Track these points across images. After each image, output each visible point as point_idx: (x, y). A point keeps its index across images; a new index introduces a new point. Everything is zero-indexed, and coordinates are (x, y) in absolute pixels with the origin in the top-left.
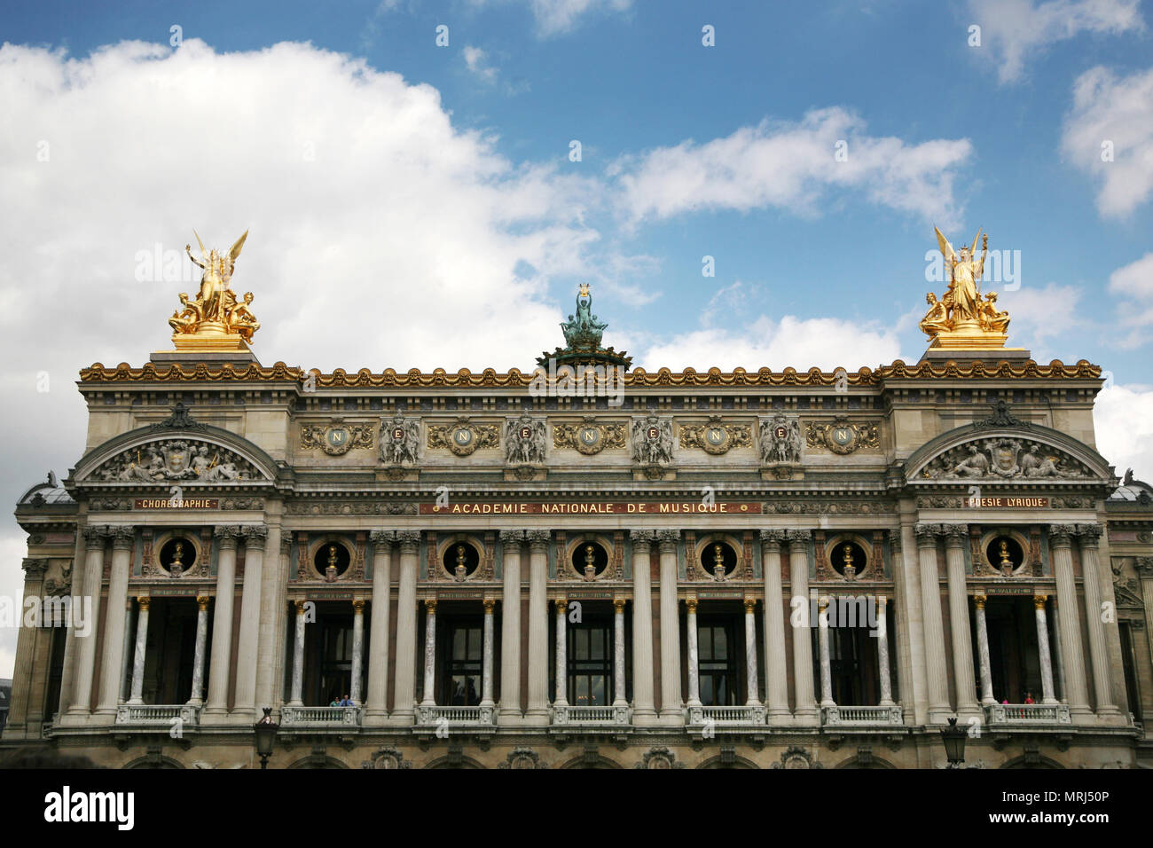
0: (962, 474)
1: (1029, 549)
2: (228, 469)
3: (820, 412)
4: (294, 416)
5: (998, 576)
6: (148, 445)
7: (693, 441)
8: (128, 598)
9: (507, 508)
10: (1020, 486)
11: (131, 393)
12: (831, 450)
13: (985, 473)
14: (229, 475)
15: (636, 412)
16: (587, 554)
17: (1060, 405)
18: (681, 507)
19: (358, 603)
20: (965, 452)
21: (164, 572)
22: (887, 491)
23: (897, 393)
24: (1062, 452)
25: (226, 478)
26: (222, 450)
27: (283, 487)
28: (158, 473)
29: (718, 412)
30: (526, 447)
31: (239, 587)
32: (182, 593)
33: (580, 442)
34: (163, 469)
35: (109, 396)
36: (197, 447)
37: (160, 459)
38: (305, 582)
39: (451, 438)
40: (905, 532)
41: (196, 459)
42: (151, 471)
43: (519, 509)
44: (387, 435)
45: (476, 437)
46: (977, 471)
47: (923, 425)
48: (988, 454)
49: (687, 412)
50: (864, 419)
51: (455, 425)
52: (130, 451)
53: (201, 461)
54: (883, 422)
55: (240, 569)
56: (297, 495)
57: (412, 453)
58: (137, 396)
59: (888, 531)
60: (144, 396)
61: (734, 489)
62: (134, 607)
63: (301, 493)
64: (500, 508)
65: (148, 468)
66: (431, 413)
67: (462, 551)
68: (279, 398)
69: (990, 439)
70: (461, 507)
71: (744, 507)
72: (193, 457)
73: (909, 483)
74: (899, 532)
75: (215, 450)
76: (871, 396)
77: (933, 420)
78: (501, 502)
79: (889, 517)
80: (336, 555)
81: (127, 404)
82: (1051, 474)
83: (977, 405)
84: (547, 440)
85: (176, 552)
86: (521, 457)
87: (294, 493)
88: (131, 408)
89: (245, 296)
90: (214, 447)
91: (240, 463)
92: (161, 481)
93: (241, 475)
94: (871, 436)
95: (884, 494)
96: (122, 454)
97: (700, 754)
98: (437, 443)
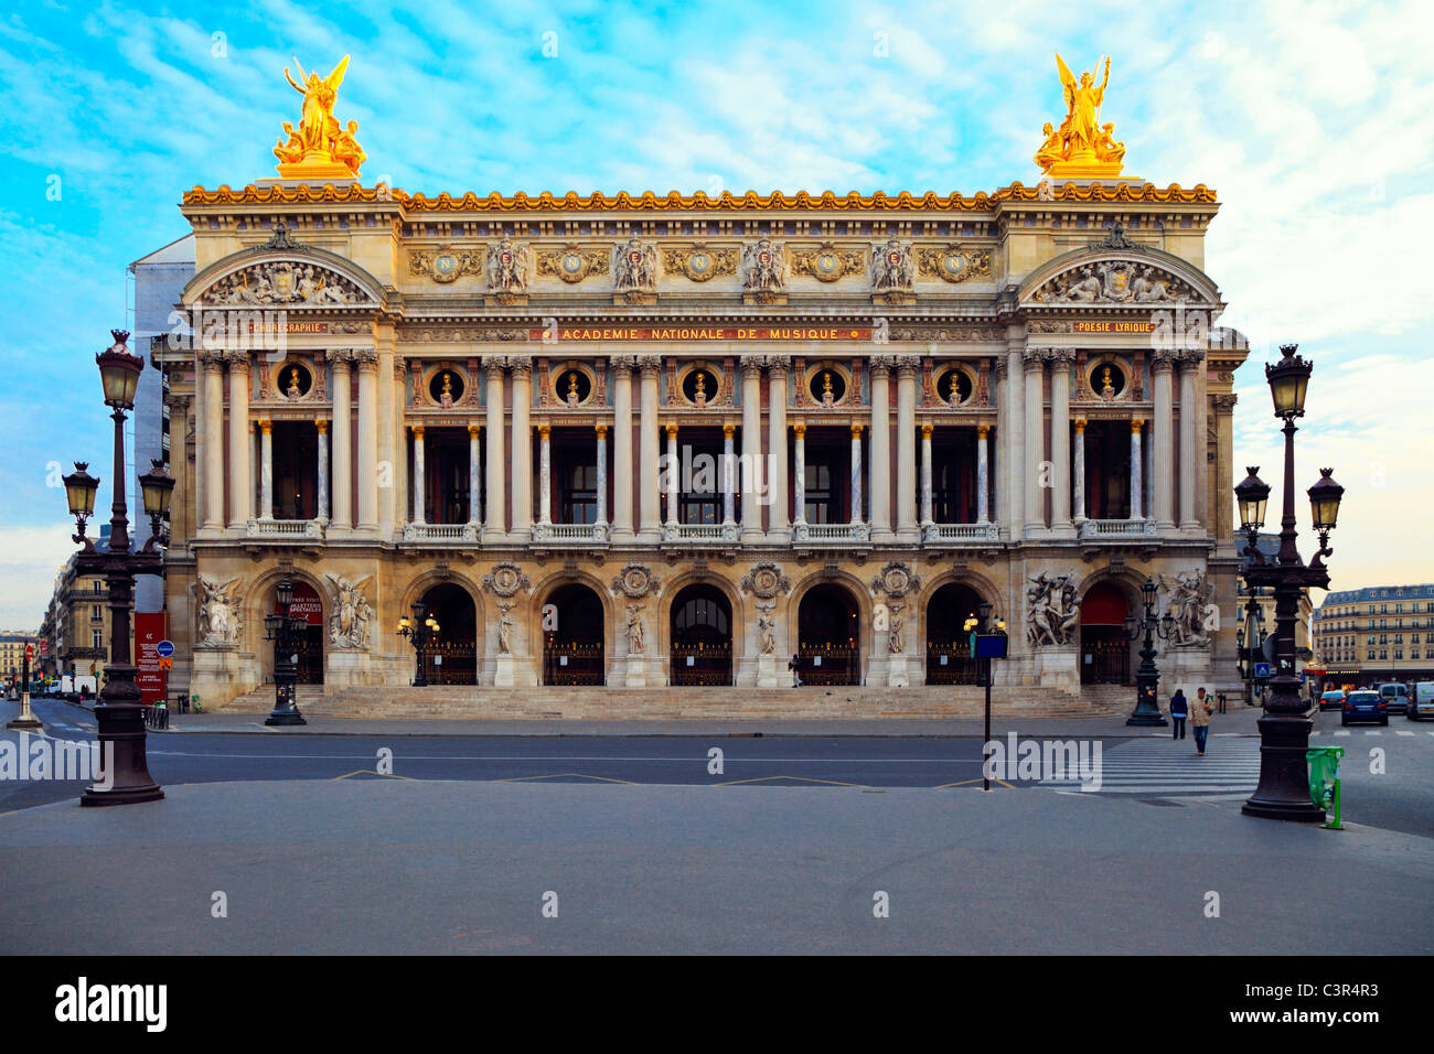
0: (1075, 297)
1: (1131, 375)
2: (335, 292)
3: (933, 238)
4: (402, 243)
5: (1100, 401)
6: (254, 267)
7: (805, 269)
8: (250, 421)
9: (617, 334)
10: (1130, 310)
11: (236, 217)
12: (943, 278)
13: (1096, 297)
14: (336, 298)
15: (746, 237)
16: (697, 382)
17: (1173, 231)
18: (791, 333)
19: (474, 429)
20: (1080, 276)
21: (282, 396)
22: (998, 318)
23: (1013, 216)
24: (1174, 277)
25: (334, 301)
26: (327, 272)
27: (391, 311)
28: (266, 296)
29: (831, 237)
30: (636, 272)
31: (354, 411)
32: (300, 417)
33: (690, 268)
34: (269, 292)
35: (213, 219)
36: (303, 270)
37: (266, 282)
38: (421, 408)
39: (561, 266)
40: (1013, 359)
41: (302, 281)
42: (257, 294)
43: (629, 334)
44: (495, 260)
45: (585, 263)
46: (1090, 295)
47: (1038, 250)
48: (1102, 278)
49: (798, 238)
50: (977, 247)
51: (564, 251)
52: (237, 273)
53: (307, 284)
54: (995, 248)
55: (354, 393)
56: (407, 320)
57: (520, 278)
58: (241, 219)
59: (996, 358)
60: (248, 220)
61: (845, 314)
62: (258, 431)
63: (411, 319)
64: (610, 334)
65: (256, 291)
66: (538, 238)
67: (574, 377)
68: (384, 221)
69: (1104, 263)
70: (571, 333)
71: (855, 334)
72: (298, 279)
73: (1022, 306)
74: (1006, 359)
75: (320, 273)
76: (986, 222)
77: (1048, 245)
78: (612, 328)
79: (997, 344)
80: (451, 382)
81: (231, 228)
82: (1162, 298)
83: (1092, 230)
84: (656, 265)
85: (292, 377)
86: (630, 282)
87: (403, 318)
88: (236, 233)
89: (350, 125)
90: (319, 270)
91: (347, 286)
92: (269, 304)
93: (348, 298)
94: (983, 264)
95: (994, 320)
96: (228, 277)
97: (806, 568)
98: (545, 269)
